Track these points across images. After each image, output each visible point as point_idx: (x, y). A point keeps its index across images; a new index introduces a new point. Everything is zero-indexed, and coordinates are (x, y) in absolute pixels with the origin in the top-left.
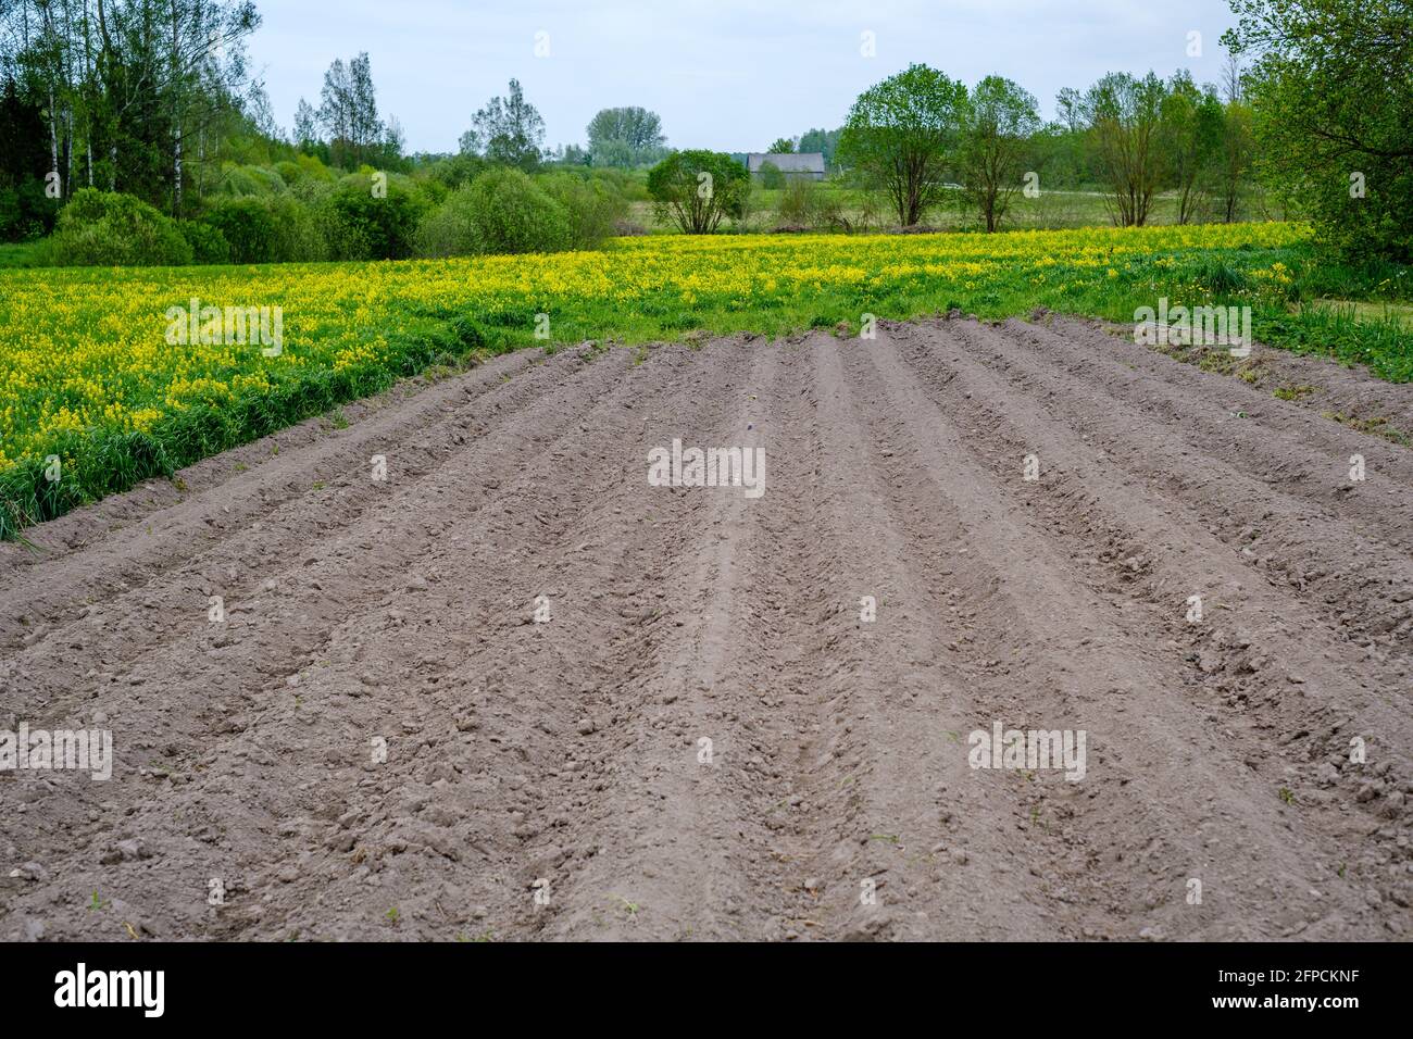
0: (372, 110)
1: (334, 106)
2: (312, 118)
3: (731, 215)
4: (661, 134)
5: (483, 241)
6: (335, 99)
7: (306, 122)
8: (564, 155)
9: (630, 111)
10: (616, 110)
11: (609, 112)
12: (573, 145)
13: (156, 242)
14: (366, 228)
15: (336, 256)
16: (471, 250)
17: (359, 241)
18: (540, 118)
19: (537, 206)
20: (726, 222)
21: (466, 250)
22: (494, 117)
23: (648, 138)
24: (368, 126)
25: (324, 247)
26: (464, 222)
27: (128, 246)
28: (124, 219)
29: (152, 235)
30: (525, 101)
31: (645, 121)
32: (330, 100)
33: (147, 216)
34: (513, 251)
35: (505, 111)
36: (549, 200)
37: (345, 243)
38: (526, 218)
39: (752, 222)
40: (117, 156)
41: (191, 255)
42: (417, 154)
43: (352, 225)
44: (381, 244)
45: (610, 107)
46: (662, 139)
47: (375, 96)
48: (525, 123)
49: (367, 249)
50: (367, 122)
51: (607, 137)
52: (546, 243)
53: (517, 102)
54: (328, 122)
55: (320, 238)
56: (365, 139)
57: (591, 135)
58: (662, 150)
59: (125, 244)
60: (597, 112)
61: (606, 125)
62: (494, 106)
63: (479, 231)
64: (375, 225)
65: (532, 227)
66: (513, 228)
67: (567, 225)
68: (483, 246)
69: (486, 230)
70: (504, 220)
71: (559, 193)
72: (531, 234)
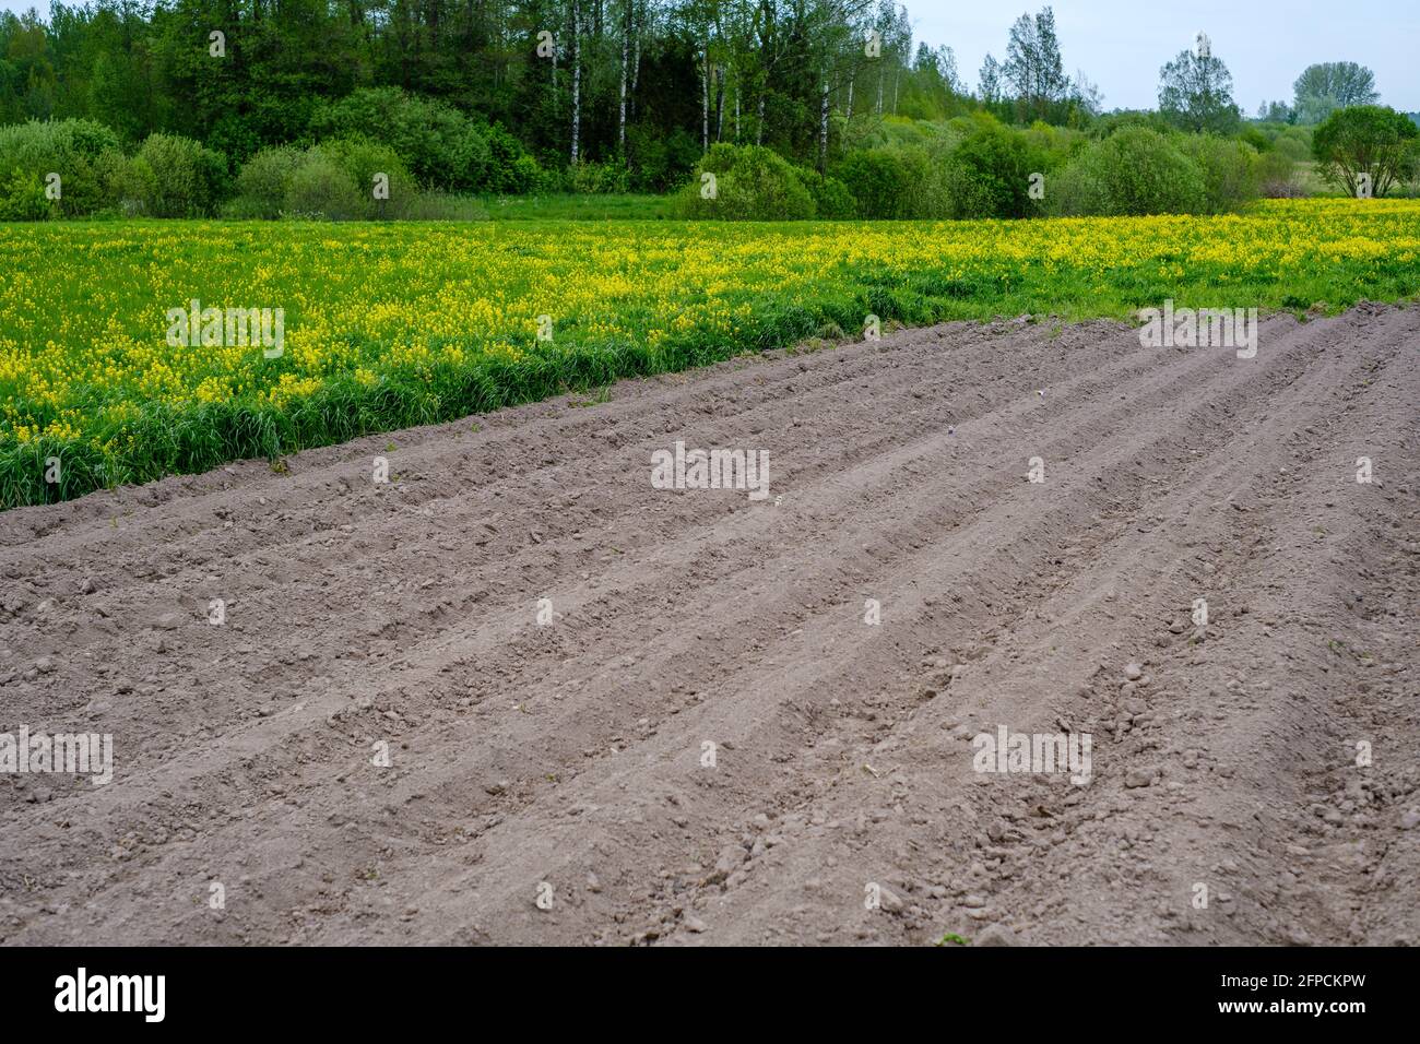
0: (1058, 65)
1: (1021, 61)
2: (997, 73)
3: (1399, 178)
4: (1374, 90)
5: (1110, 200)
6: (1021, 54)
7: (991, 77)
8: (1268, 112)
9: (1342, 66)
12: (1278, 101)
13: (779, 196)
14: (992, 185)
15: (960, 213)
16: (1098, 209)
17: (985, 198)
18: (1227, 72)
19: (1170, 165)
20: (1396, 185)
21: (1092, 211)
22: (1181, 71)
23: (1359, 95)
24: (1053, 82)
25: (949, 202)
26: (1091, 181)
27: (751, 200)
28: (749, 174)
29: (777, 189)
30: (1214, 54)
31: (1357, 77)
32: (1016, 55)
33: (774, 169)
35: (1192, 66)
36: (1184, 159)
37: (970, 201)
38: (1158, 177)
40: (764, 110)
41: (813, 211)
42: (1117, 110)
43: (979, 181)
44: (1007, 201)
46: (1375, 95)
47: (1060, 50)
48: (1212, 77)
49: (993, 207)
50: (1053, 77)
51: (1315, 93)
53: (1204, 56)
54: (1013, 77)
55: (945, 194)
57: (1297, 91)
59: (748, 197)
61: (1315, 80)
62: (1183, 59)
63: (1107, 190)
64: (1001, 182)
65: (1164, 186)
66: (1144, 188)
67: (1203, 186)
68: (1111, 205)
69: (1114, 190)
70: (1134, 179)
71: (1194, 152)
72: (1162, 195)
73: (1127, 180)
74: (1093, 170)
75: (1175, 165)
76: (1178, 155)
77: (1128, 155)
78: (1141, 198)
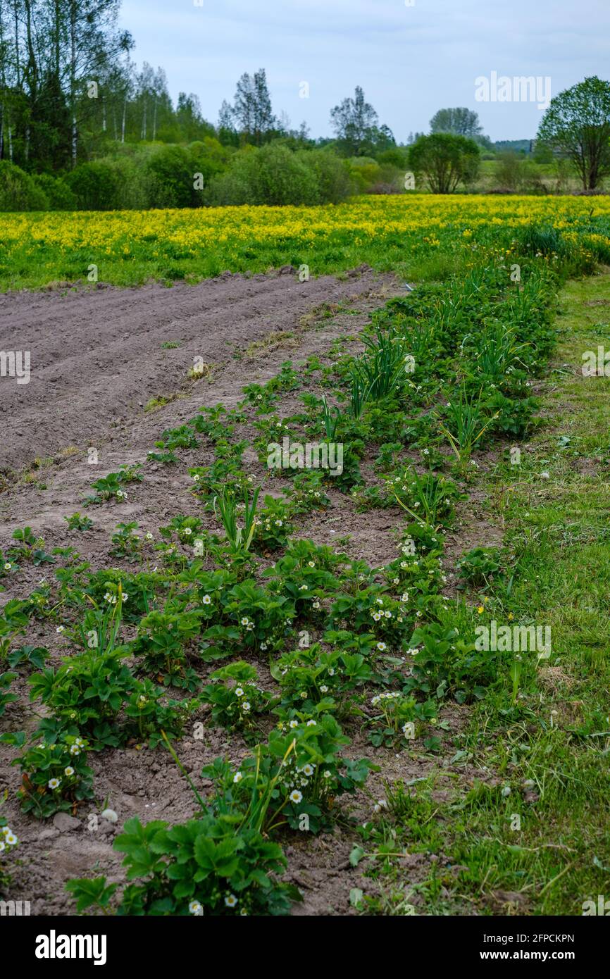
0: (269, 108)
1: (244, 105)
2: (230, 113)
3: (464, 181)
4: (479, 126)
5: (253, 196)
6: (244, 100)
7: (226, 116)
8: (414, 139)
9: (459, 110)
10: (450, 110)
11: (445, 111)
12: (419, 132)
13: (21, 194)
14: (175, 186)
15: (153, 204)
17: (170, 195)
18: (375, 113)
19: (295, 172)
20: (461, 186)
22: (345, 112)
23: (470, 128)
24: (265, 119)
25: (144, 199)
29: (19, 189)
30: (366, 101)
31: (468, 117)
32: (241, 101)
33: (16, 176)
34: (271, 203)
35: (352, 108)
36: (305, 168)
37: (159, 197)
38: (285, 181)
39: (478, 185)
40: (30, 136)
41: (47, 205)
43: (165, 184)
45: (446, 108)
46: (480, 129)
47: (270, 98)
48: (365, 116)
50: (265, 116)
51: (442, 127)
52: (298, 198)
53: (360, 102)
54: (240, 115)
55: (142, 192)
56: (265, 127)
57: (432, 126)
58: (479, 136)
60: (437, 110)
61: (442, 118)
62: (346, 104)
63: (250, 190)
64: (181, 184)
65: (289, 187)
66: (275, 188)
67: (316, 186)
68: (253, 200)
69: (255, 189)
70: (269, 182)
71: (311, 163)
72: (288, 193)
73: (264, 183)
74: (241, 176)
75: (298, 173)
76: (300, 165)
77: (265, 166)
78: (274, 195)
